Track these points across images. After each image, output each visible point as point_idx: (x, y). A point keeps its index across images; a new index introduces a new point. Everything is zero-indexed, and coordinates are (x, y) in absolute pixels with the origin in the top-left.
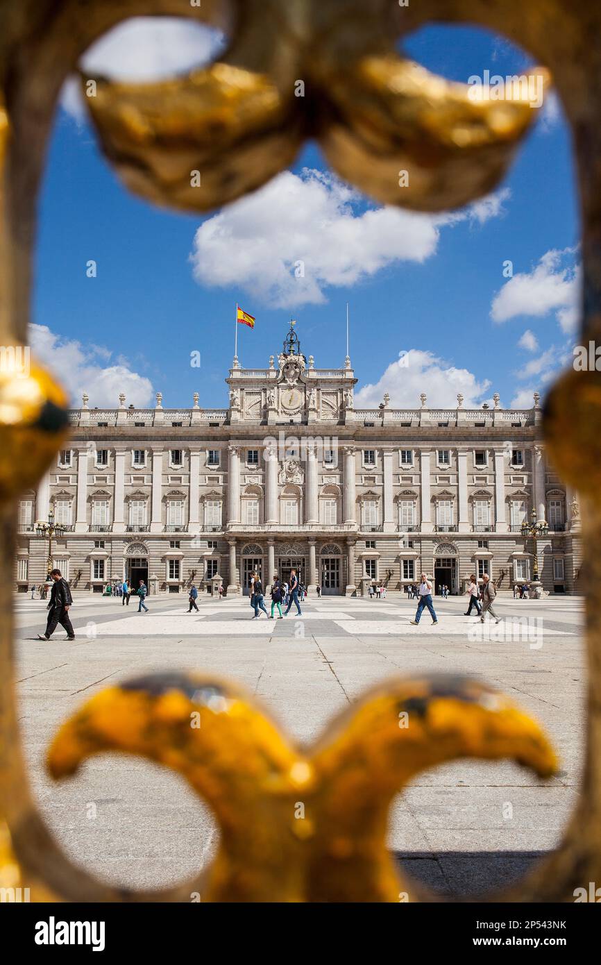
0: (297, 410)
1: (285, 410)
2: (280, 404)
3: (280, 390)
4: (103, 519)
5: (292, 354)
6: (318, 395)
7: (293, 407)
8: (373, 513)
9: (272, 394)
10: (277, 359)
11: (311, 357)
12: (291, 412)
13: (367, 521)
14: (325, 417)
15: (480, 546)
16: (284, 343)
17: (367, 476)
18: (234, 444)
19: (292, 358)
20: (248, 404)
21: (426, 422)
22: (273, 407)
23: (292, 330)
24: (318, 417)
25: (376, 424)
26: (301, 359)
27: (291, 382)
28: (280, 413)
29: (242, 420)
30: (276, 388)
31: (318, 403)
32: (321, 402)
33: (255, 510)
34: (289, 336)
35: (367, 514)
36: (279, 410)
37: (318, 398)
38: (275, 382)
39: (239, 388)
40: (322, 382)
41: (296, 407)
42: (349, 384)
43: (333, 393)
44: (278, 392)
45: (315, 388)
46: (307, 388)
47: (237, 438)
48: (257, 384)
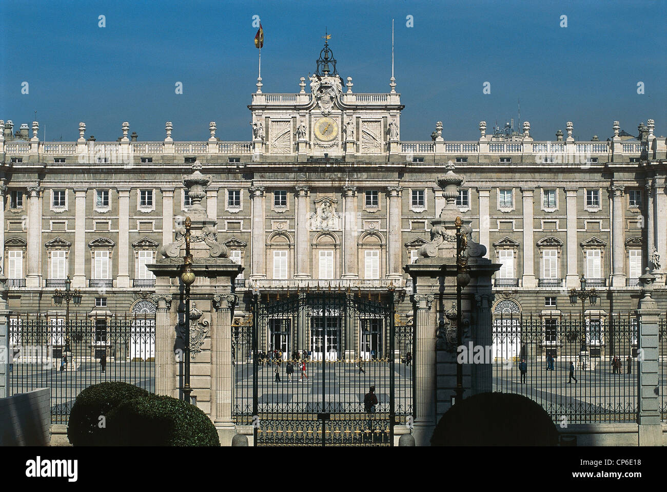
0: (333, 142)
1: (319, 142)
2: (312, 136)
3: (313, 119)
4: (104, 271)
5: (326, 76)
6: (358, 124)
9: (303, 124)
10: (308, 82)
11: (350, 79)
12: (325, 144)
14: (366, 151)
15: (548, 303)
16: (317, 62)
17: (415, 221)
18: (258, 183)
19: (327, 80)
20: (274, 135)
21: (486, 157)
22: (304, 140)
23: (327, 45)
24: (357, 151)
25: (426, 158)
26: (338, 81)
27: (325, 108)
28: (312, 146)
29: (268, 154)
30: (307, 116)
31: (358, 134)
32: (361, 132)
33: (283, 262)
34: (323, 53)
36: (312, 143)
37: (358, 128)
38: (306, 109)
39: (264, 116)
40: (362, 109)
41: (332, 138)
42: (395, 111)
43: (376, 122)
44: (310, 121)
45: (354, 116)
46: (345, 116)
47: (262, 177)
48: (285, 111)
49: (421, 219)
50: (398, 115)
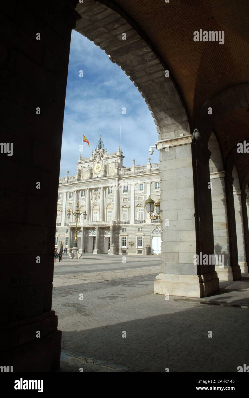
6: (107, 164)
7: (98, 171)
8: (126, 216)
12: (98, 173)
13: (124, 219)
14: (110, 174)
18: (76, 189)
20: (83, 172)
24: (107, 174)
25: (129, 174)
27: (97, 160)
29: (81, 179)
30: (93, 164)
32: (108, 167)
35: (124, 216)
38: (92, 161)
39: (81, 166)
40: (108, 159)
41: (99, 171)
42: (119, 158)
43: (113, 163)
44: (93, 166)
45: (106, 162)
46: (103, 162)
47: (77, 187)
48: (86, 163)
49: (126, 197)
50: (120, 159)
